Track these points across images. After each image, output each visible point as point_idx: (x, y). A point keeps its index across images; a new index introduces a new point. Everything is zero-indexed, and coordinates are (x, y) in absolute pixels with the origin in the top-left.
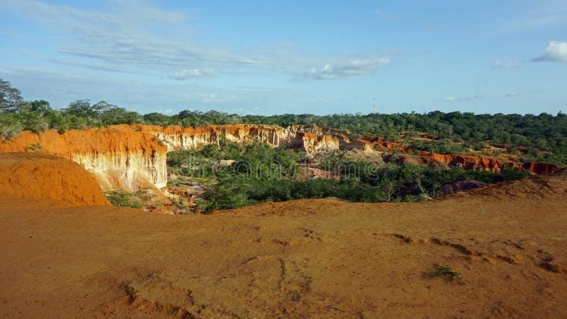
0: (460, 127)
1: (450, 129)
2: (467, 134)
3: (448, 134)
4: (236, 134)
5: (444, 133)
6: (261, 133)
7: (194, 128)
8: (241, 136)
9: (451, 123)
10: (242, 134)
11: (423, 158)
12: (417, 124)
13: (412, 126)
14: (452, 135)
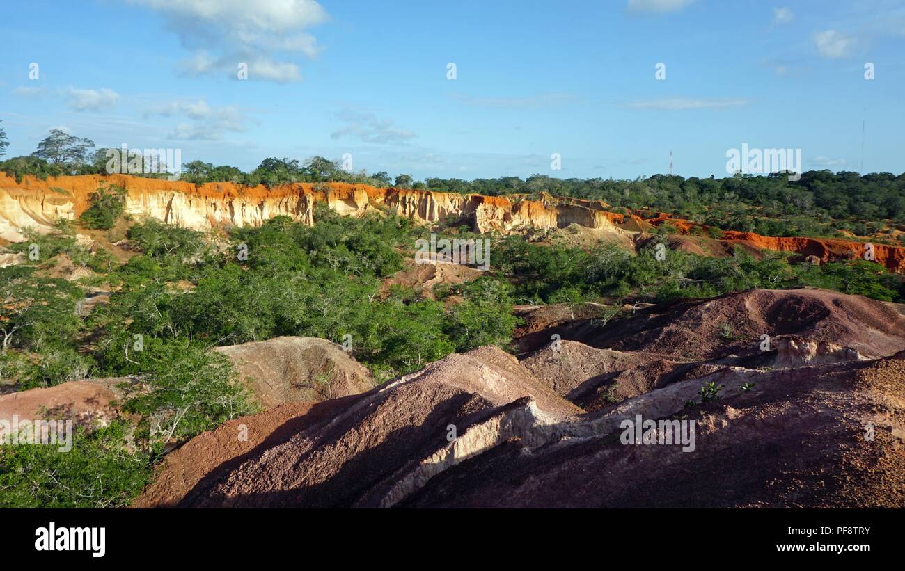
0: (828, 196)
1: (808, 199)
2: (840, 209)
3: (803, 208)
4: (350, 200)
5: (795, 205)
6: (404, 198)
7: (268, 188)
8: (360, 204)
9: (810, 189)
10: (362, 199)
11: (726, 245)
12: (743, 190)
13: (732, 194)
14: (812, 209)
